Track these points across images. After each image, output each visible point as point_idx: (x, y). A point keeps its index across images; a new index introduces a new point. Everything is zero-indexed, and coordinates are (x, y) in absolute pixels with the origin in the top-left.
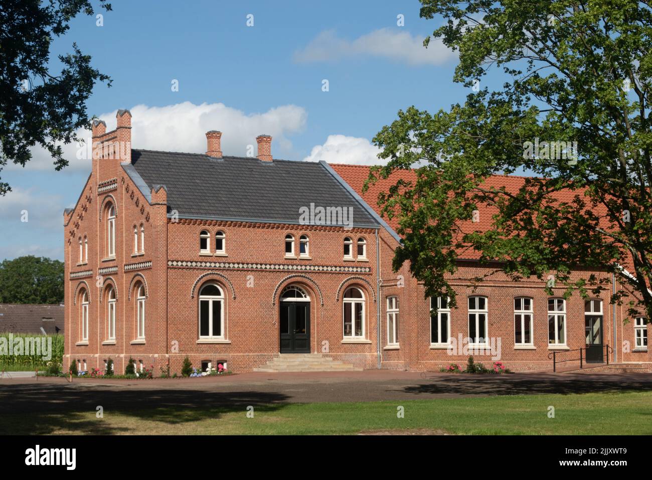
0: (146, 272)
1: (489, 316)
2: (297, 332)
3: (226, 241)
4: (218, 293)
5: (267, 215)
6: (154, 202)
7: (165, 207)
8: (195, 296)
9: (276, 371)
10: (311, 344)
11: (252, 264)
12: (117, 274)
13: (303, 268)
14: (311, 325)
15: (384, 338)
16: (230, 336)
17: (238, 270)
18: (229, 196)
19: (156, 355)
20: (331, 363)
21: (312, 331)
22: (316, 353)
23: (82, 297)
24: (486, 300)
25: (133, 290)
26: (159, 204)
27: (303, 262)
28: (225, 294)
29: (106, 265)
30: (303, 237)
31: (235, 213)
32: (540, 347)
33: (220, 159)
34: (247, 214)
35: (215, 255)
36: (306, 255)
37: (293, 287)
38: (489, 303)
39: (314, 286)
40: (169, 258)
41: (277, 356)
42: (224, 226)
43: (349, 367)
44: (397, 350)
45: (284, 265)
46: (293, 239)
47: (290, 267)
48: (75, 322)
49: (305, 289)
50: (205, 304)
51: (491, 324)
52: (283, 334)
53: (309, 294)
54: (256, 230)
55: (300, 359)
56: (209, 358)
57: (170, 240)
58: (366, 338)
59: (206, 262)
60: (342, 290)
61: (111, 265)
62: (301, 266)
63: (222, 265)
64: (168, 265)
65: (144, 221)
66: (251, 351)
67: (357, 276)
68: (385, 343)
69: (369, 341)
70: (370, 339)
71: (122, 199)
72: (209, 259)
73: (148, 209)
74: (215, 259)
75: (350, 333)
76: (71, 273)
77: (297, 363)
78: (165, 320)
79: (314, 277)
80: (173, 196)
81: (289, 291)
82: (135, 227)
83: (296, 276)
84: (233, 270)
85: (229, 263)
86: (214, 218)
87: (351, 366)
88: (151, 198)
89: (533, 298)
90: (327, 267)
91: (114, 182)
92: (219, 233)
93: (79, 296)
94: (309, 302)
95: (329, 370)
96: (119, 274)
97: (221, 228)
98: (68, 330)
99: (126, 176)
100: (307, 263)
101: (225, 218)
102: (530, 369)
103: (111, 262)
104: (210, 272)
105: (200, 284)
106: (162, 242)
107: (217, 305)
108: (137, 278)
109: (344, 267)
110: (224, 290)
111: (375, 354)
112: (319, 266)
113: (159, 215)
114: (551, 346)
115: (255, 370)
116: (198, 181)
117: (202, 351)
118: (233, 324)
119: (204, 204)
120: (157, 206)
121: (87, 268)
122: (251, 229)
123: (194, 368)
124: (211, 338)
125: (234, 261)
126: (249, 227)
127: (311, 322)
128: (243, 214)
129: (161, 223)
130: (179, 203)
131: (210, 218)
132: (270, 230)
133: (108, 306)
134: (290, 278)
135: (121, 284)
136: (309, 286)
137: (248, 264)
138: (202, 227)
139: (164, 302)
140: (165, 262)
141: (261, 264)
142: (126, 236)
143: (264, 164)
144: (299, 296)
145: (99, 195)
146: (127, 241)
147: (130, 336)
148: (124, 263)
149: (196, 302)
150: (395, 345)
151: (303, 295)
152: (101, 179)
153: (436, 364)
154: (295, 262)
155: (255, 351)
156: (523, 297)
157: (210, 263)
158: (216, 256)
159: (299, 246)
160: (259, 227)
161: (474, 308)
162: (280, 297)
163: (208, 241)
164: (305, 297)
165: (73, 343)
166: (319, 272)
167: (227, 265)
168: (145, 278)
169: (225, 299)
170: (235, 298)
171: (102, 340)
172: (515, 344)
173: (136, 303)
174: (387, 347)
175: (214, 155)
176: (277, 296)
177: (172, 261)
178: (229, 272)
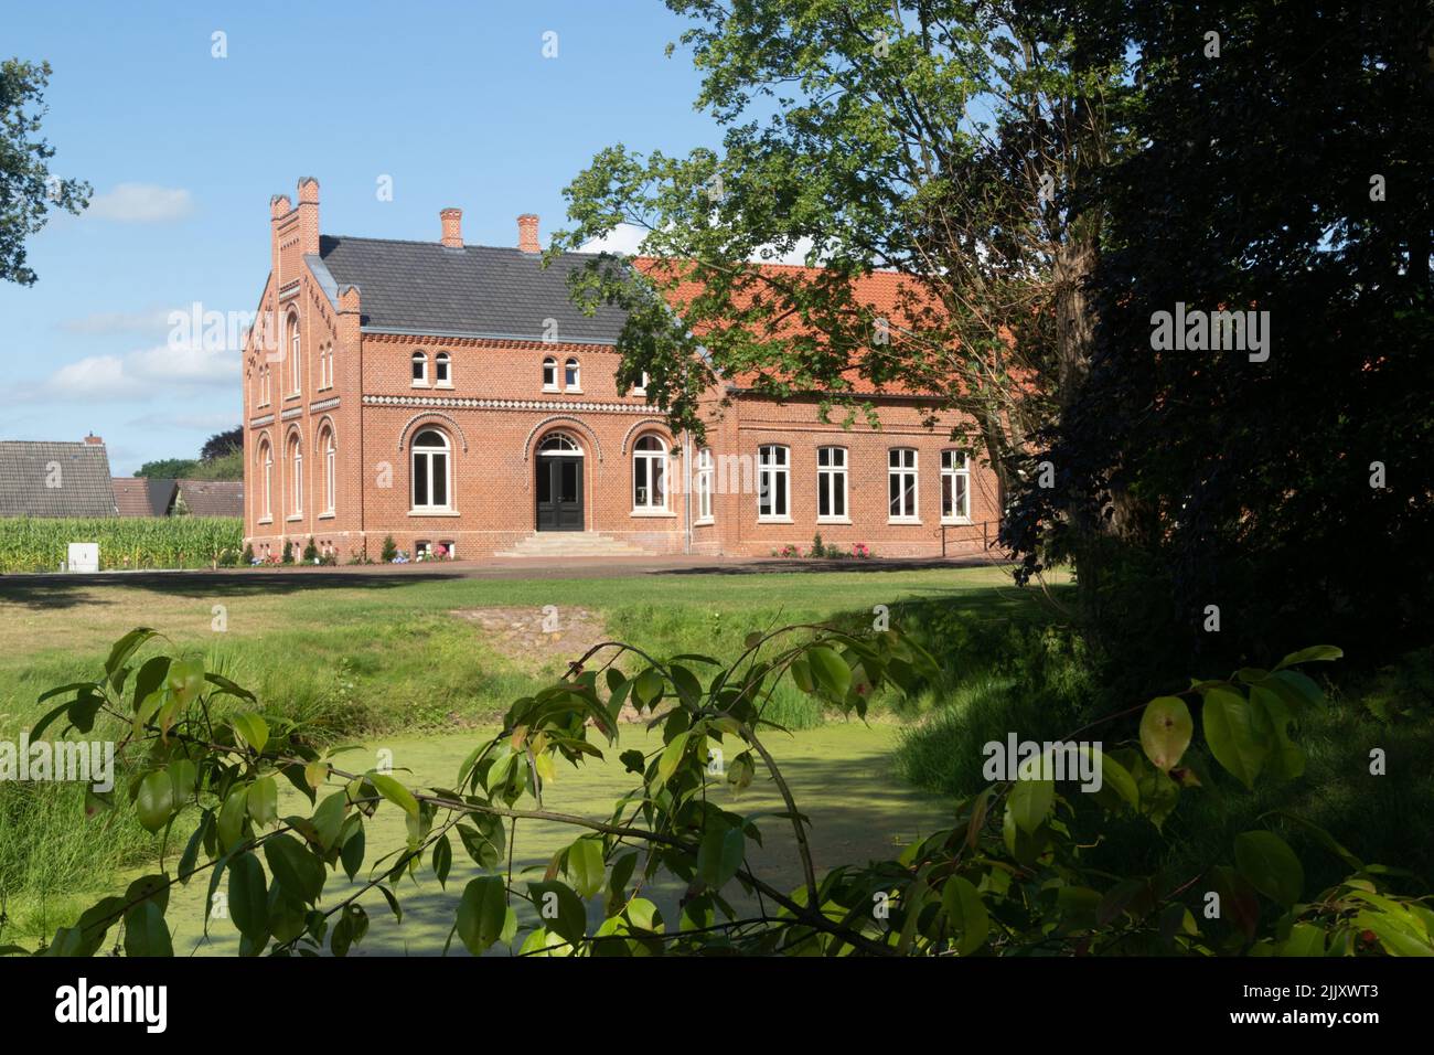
0: (334, 412)
1: (850, 476)
2: (563, 501)
3: (453, 366)
4: (440, 443)
5: (517, 329)
6: (341, 309)
7: (358, 317)
8: (406, 448)
9: (524, 556)
10: (586, 518)
11: (492, 401)
12: (300, 417)
13: (571, 406)
14: (585, 490)
15: (695, 508)
16: (459, 505)
17: (470, 410)
18: (462, 302)
19: (346, 533)
20: (610, 545)
21: (586, 499)
22: (591, 530)
23: (265, 453)
24: (846, 452)
25: (321, 440)
26: (347, 313)
27: (571, 398)
28: (452, 444)
29: (290, 405)
30: (570, 361)
31: (467, 326)
32: (927, 520)
33: (459, 249)
34: (486, 327)
35: (435, 387)
36: (575, 388)
37: (557, 435)
38: (850, 456)
39: (588, 433)
40: (365, 391)
41: (532, 535)
42: (449, 344)
43: (638, 551)
44: (711, 525)
45: (541, 402)
46: (556, 363)
47: (551, 405)
48: (258, 491)
49: (576, 437)
50: (421, 460)
51: (853, 488)
52: (542, 503)
53: (582, 444)
54: (498, 349)
55: (565, 540)
56: (428, 537)
57: (365, 366)
58: (670, 509)
59: (421, 398)
60: (632, 438)
61: (295, 406)
62: (568, 403)
63: (446, 402)
64: (363, 401)
65: (331, 338)
66: (491, 527)
67: (654, 418)
68: (696, 516)
69: (673, 514)
70: (676, 510)
71: (306, 307)
72: (427, 393)
73: (335, 320)
74: (435, 394)
75: (644, 502)
76: (251, 420)
77: (559, 544)
78: (359, 482)
79: (587, 420)
80: (377, 302)
81: (549, 441)
82: (322, 347)
83: (560, 418)
84: (463, 409)
85: (457, 399)
86: (433, 333)
87: (641, 549)
88: (339, 306)
89: (917, 450)
90: (608, 404)
91: (296, 284)
92: (442, 355)
93: (260, 454)
94: (582, 457)
95: (604, 555)
96: (304, 418)
97: (444, 347)
98: (249, 503)
99: (309, 274)
100: (578, 398)
101: (449, 334)
102: (912, 552)
103: (295, 401)
104: (427, 412)
105: (412, 429)
106: (354, 369)
107: (440, 461)
108: (325, 422)
109: (634, 405)
110: (450, 438)
111: (683, 532)
112: (595, 404)
113: (350, 329)
114: (945, 520)
115: (497, 555)
116: (419, 281)
117: (418, 528)
118: (464, 489)
119: (422, 314)
120: (346, 315)
121: (269, 410)
122: (490, 349)
123: (399, 551)
124: (430, 508)
125: (464, 396)
126: (487, 346)
127: (585, 486)
128: (480, 327)
129: (352, 340)
130: (383, 312)
131: (426, 333)
132: (519, 350)
133: (294, 464)
134: (550, 421)
135: (307, 432)
136: (579, 433)
137: (485, 400)
138: (415, 347)
139: (358, 457)
140: (358, 397)
141: (506, 401)
142: (312, 362)
143: (527, 257)
144: (566, 447)
145: (281, 303)
146: (312, 369)
147: (318, 508)
148: (310, 401)
149: (407, 455)
150: (708, 519)
151: (573, 447)
152: (284, 280)
153: (767, 546)
154: (558, 397)
155: (499, 527)
156: (902, 448)
157: (428, 398)
158: (437, 389)
159: (564, 374)
160: (502, 347)
161: (827, 464)
162: (536, 448)
163: (425, 367)
164: (576, 448)
165: (255, 520)
166: (595, 413)
167: (453, 403)
168: (333, 420)
169: (452, 452)
170: (466, 450)
171: (287, 515)
172: (890, 517)
173: (326, 458)
174: (698, 523)
175: (451, 243)
176: (531, 447)
177: (370, 396)
178: (457, 412)
